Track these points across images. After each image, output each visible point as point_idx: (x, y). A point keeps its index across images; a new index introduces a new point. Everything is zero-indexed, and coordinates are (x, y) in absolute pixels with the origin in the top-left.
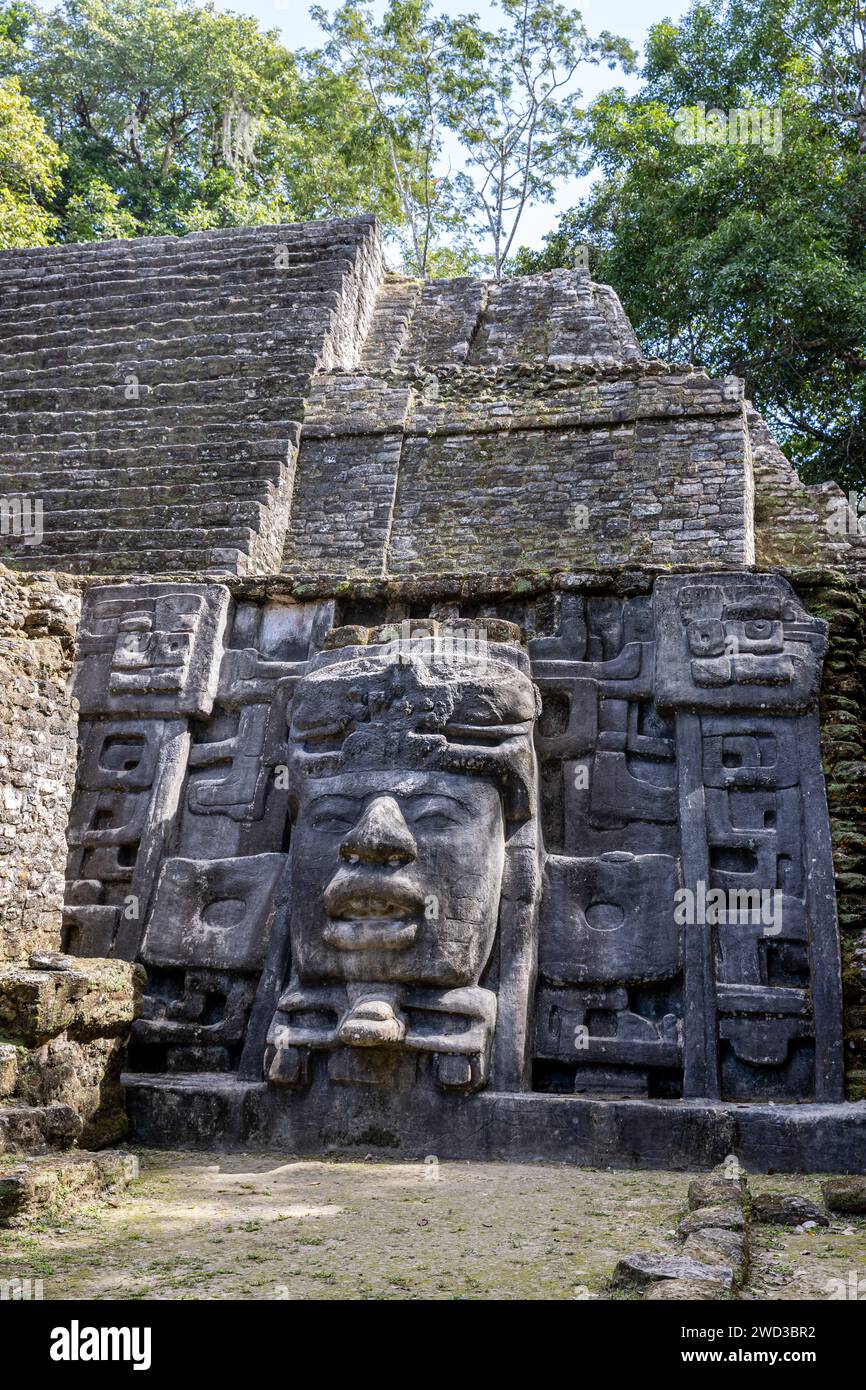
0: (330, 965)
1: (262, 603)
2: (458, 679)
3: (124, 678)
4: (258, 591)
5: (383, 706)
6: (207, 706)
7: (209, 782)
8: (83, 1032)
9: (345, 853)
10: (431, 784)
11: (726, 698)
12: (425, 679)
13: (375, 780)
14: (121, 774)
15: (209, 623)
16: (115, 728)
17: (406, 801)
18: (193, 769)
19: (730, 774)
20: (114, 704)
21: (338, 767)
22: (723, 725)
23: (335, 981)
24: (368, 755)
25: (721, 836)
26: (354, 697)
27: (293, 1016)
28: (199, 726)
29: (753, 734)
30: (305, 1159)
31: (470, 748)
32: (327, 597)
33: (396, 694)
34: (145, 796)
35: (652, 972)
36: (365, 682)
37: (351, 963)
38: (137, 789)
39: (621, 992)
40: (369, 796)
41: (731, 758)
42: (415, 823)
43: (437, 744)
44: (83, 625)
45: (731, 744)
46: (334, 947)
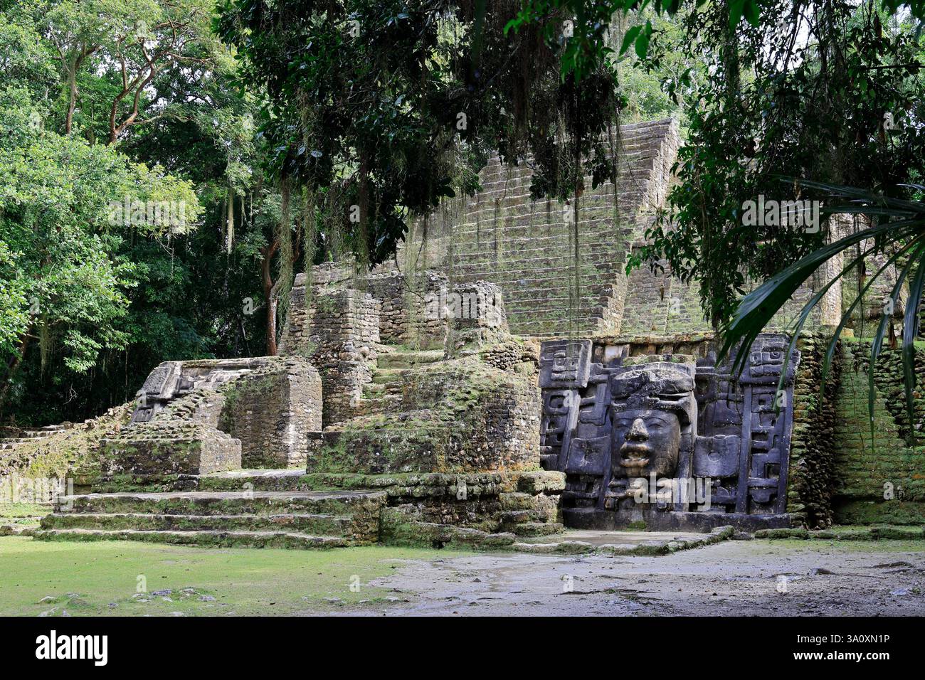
0: (623, 472)
1: (604, 345)
2: (664, 378)
3: (556, 375)
4: (602, 341)
5: (639, 389)
6: (585, 385)
7: (587, 411)
8: (548, 492)
9: (627, 437)
10: (653, 414)
11: (761, 380)
12: (653, 379)
13: (636, 412)
14: (557, 410)
15: (585, 354)
16: (554, 393)
17: (645, 420)
18: (582, 407)
19: (761, 407)
20: (553, 384)
21: (623, 409)
22: (759, 390)
23: (626, 477)
24: (634, 405)
25: (756, 429)
26: (629, 385)
27: (613, 488)
28: (583, 392)
29: (770, 393)
30: (617, 530)
31: (668, 402)
32: (626, 344)
33: (643, 384)
34: (565, 417)
35: (728, 474)
36: (633, 380)
37: (629, 473)
38: (562, 414)
39: (718, 481)
40: (634, 419)
41: (761, 402)
42: (650, 426)
43: (656, 401)
44: (542, 355)
45: (762, 397)
46: (624, 467)
